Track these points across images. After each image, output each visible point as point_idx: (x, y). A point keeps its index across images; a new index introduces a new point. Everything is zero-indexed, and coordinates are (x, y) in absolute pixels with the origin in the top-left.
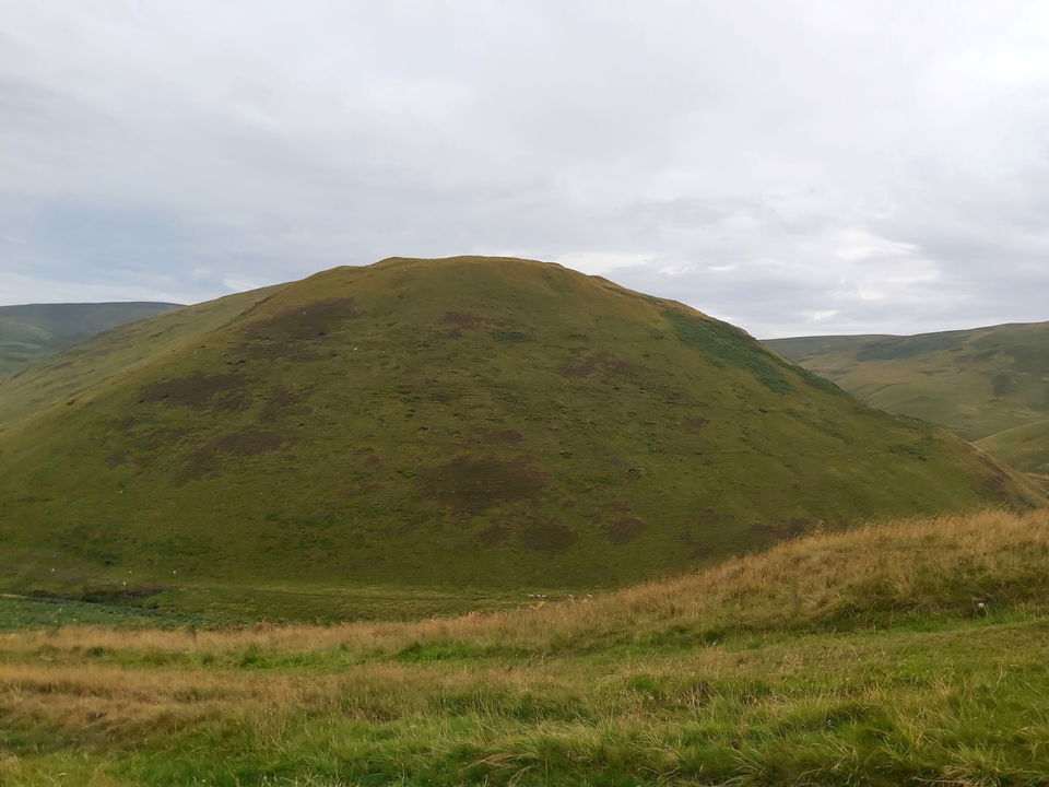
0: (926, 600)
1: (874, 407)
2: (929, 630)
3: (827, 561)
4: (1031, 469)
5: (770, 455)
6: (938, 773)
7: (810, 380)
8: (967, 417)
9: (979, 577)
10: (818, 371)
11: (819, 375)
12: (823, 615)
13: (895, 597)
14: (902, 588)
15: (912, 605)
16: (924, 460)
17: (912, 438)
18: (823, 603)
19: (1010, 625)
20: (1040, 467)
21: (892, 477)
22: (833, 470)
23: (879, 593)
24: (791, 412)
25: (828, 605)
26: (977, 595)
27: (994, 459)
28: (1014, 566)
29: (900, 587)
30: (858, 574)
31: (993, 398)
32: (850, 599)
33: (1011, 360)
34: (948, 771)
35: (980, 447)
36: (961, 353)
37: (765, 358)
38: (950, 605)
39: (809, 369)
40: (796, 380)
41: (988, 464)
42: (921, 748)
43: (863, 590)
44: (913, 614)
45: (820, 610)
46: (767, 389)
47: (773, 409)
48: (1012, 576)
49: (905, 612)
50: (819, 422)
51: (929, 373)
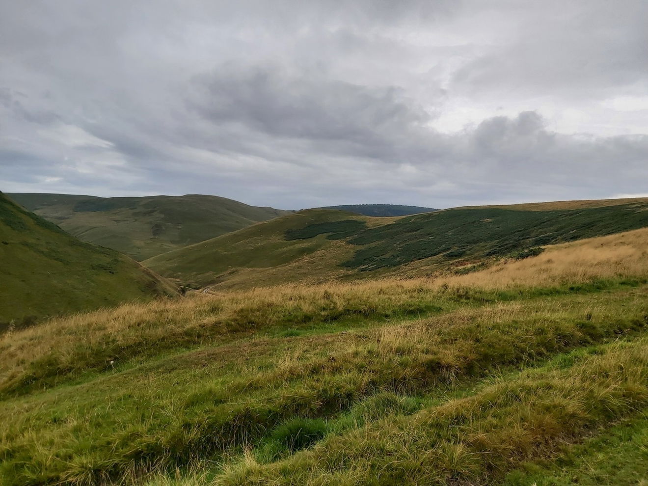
0: (80, 364)
1: (83, 241)
2: (79, 383)
3: (22, 348)
4: (170, 276)
5: (10, 274)
6: (58, 478)
7: (41, 223)
8: (139, 248)
9: (111, 346)
10: (46, 217)
11: (47, 219)
12: (10, 386)
13: (61, 366)
14: (65, 360)
15: (70, 370)
16: (113, 273)
17: (105, 260)
18: (12, 377)
19: (125, 372)
20: (175, 275)
21: (93, 284)
22: (55, 282)
23: (49, 365)
24: (26, 244)
25: (16, 378)
26: (110, 357)
27: (151, 271)
28: (133, 336)
29: (63, 359)
30: (39, 353)
31: (152, 237)
32: (30, 373)
33: (163, 216)
34: (63, 476)
35: (144, 265)
36: (135, 211)
37: (8, 206)
38: (93, 366)
39: (41, 215)
40: (30, 222)
41: (148, 274)
42: (50, 465)
43: (39, 365)
44: (70, 375)
45: (10, 383)
46: (9, 228)
47: (12, 241)
48: (131, 342)
49: (65, 375)
50: (46, 251)
51: (117, 221)
